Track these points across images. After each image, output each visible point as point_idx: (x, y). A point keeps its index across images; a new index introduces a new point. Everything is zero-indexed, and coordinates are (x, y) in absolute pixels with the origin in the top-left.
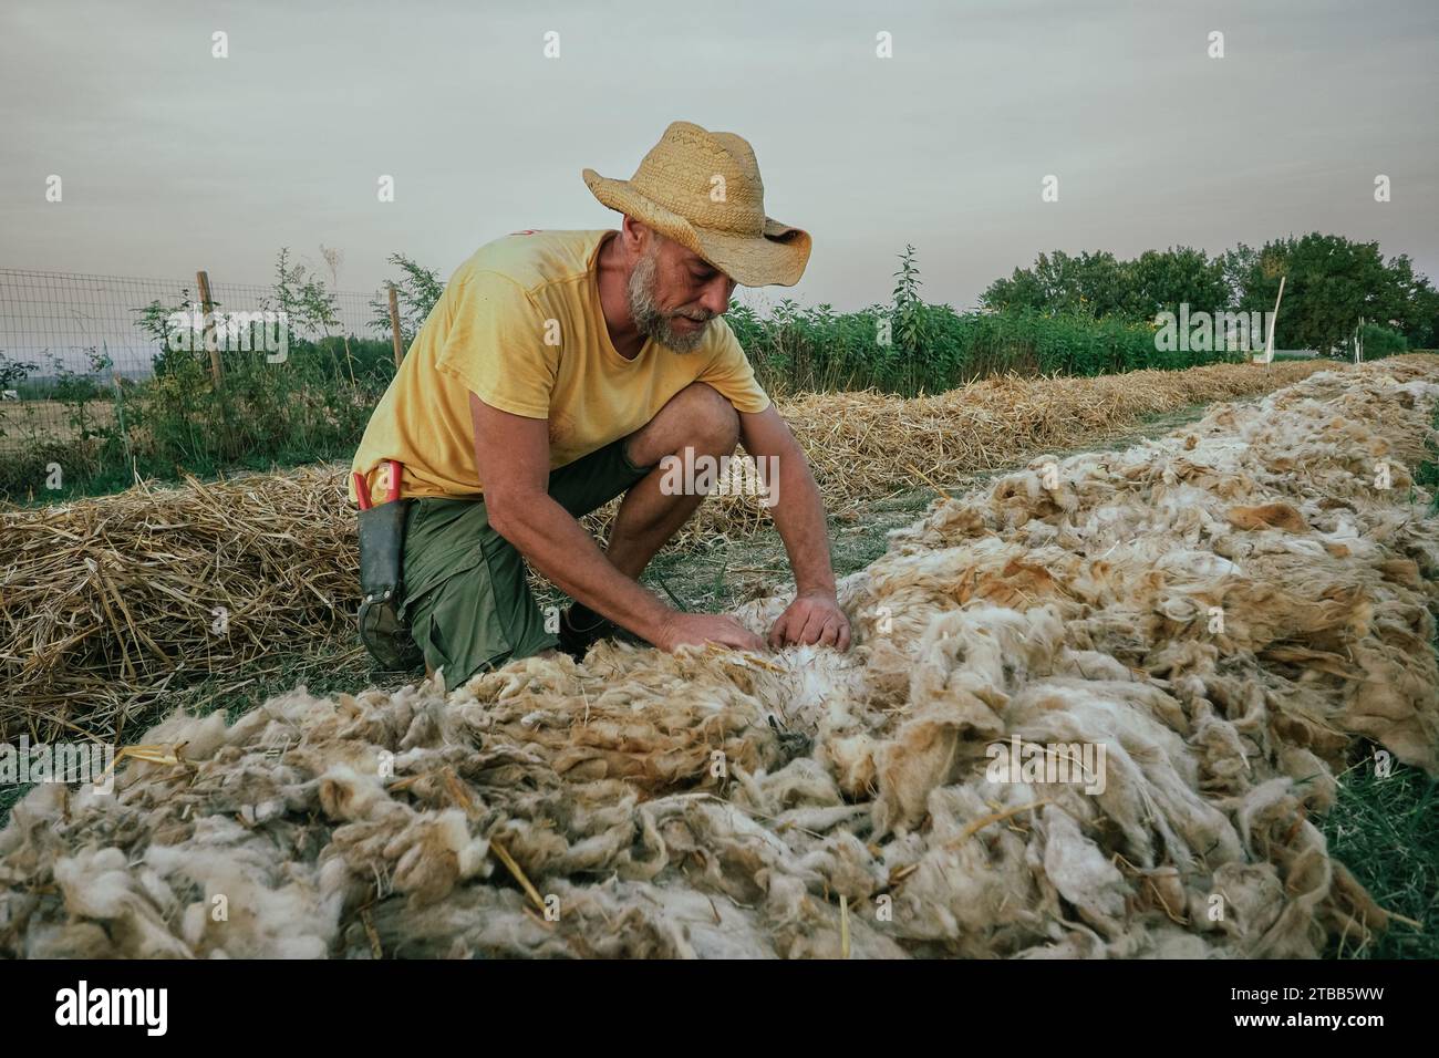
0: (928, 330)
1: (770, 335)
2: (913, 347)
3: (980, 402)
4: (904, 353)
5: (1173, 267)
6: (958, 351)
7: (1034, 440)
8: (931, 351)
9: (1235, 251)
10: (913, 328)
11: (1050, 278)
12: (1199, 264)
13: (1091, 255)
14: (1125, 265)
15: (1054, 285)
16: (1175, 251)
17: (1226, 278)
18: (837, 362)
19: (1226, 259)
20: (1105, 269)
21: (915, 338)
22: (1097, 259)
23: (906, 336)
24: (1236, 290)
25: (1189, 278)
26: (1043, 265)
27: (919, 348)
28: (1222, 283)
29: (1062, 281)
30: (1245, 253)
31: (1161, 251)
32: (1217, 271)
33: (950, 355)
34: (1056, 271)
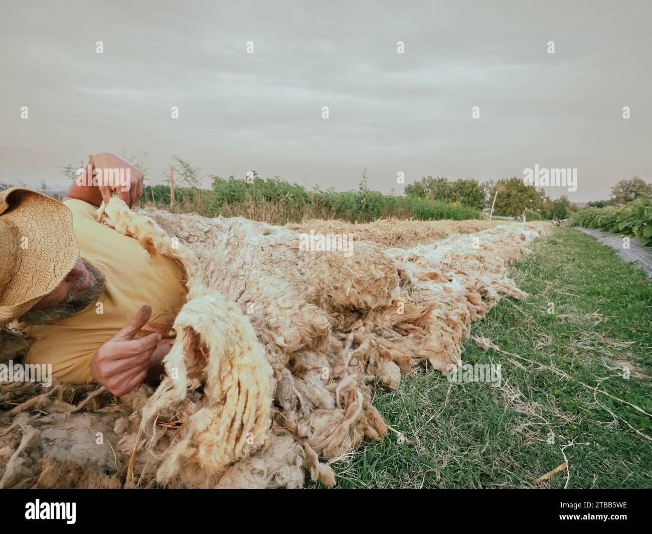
0: (370, 200)
1: (309, 197)
2: (365, 205)
3: (379, 227)
4: (361, 207)
5: (468, 185)
6: (381, 208)
7: (396, 242)
8: (371, 208)
9: (489, 181)
10: (365, 198)
11: (426, 185)
12: (476, 185)
13: (440, 178)
14: (452, 183)
15: (427, 187)
16: (468, 179)
17: (485, 190)
18: (334, 208)
19: (485, 184)
20: (445, 183)
21: (365, 202)
22: (442, 180)
23: (362, 201)
24: (488, 194)
25: (473, 189)
26: (424, 180)
27: (367, 206)
28: (483, 192)
29: (430, 187)
30: (492, 182)
31: (464, 179)
32: (482, 188)
33: (378, 209)
34: (428, 183)
